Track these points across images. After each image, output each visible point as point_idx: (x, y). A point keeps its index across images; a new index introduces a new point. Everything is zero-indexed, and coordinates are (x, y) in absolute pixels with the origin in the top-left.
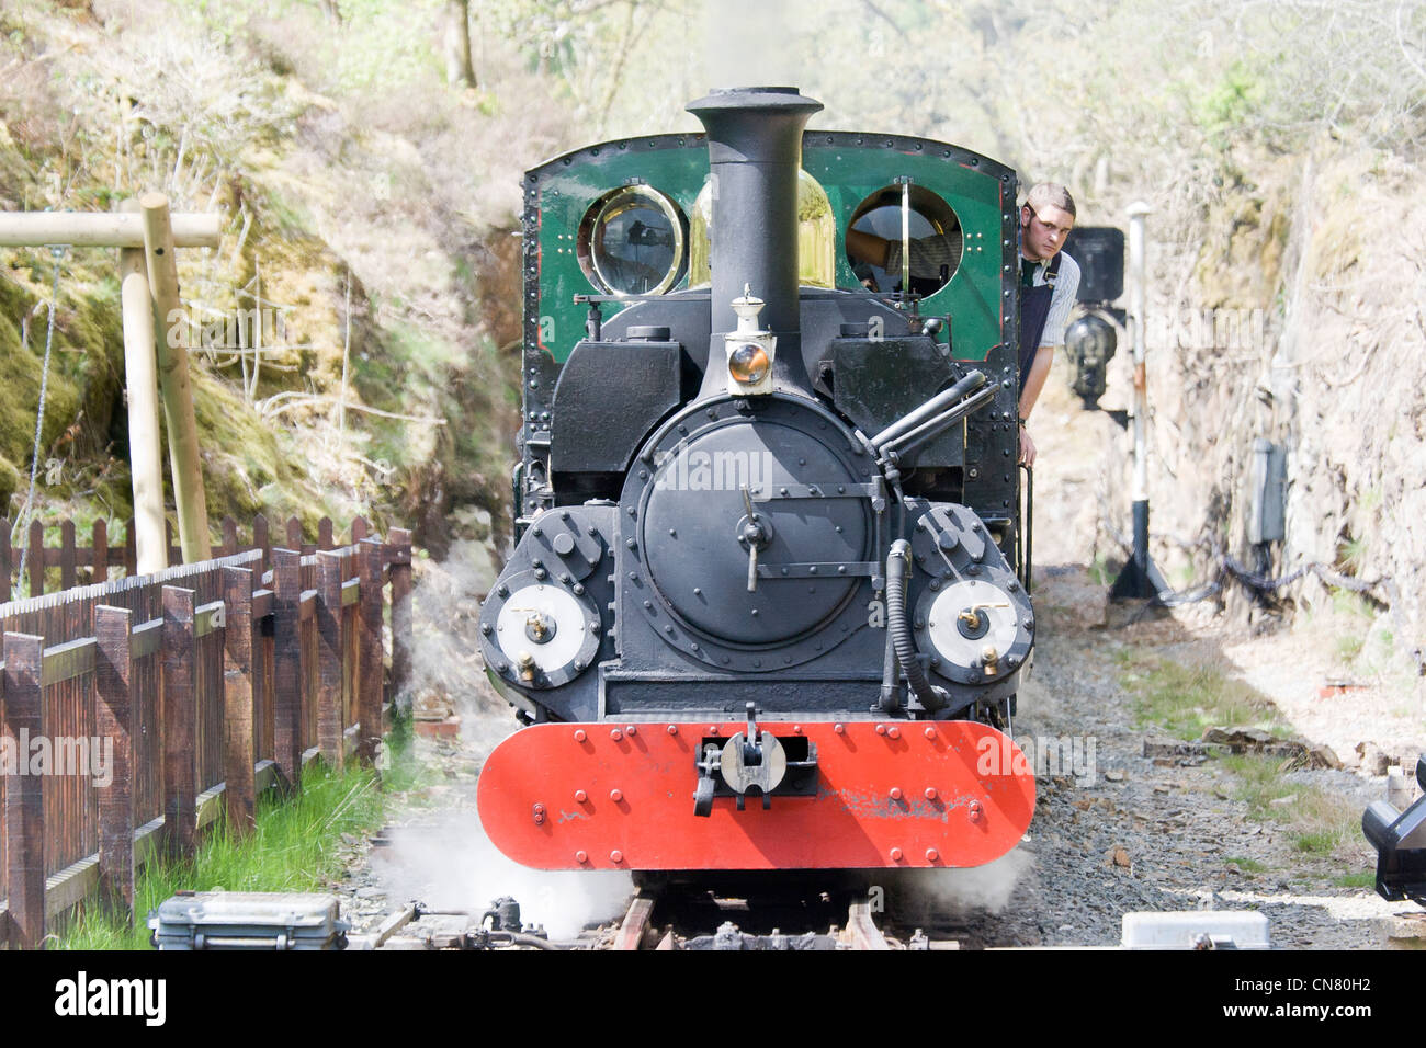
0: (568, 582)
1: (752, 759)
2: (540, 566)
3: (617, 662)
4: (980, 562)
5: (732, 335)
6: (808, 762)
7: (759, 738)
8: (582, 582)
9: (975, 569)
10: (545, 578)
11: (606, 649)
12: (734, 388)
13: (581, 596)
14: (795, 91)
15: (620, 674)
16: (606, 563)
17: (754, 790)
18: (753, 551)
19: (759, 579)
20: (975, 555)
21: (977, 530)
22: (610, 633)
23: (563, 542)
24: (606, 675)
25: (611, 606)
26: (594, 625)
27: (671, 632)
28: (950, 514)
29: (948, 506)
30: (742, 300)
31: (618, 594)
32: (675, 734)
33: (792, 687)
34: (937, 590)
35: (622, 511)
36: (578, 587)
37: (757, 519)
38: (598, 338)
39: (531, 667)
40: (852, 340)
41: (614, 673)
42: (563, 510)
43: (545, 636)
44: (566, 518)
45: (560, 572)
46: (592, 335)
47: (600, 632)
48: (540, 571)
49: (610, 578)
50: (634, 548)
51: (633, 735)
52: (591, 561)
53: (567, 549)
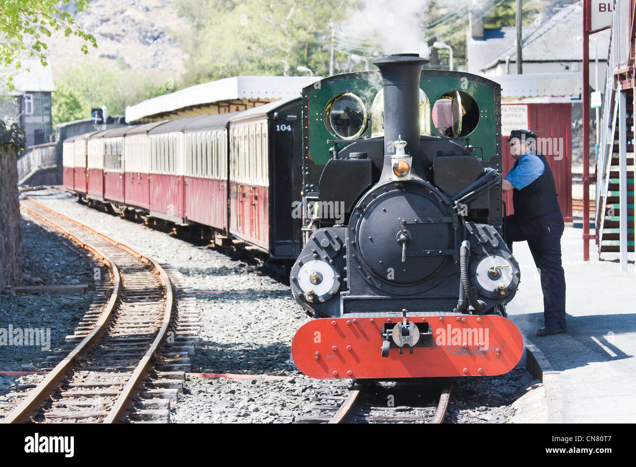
0: (327, 259)
1: (405, 333)
2: (315, 252)
3: (348, 292)
4: (497, 248)
5: (393, 156)
6: (428, 333)
7: (408, 323)
8: (332, 259)
9: (494, 252)
10: (318, 258)
11: (343, 286)
12: (395, 178)
13: (332, 265)
14: (417, 55)
15: (349, 297)
16: (343, 250)
17: (406, 346)
18: (404, 245)
19: (407, 257)
20: (495, 245)
21: (496, 235)
22: (345, 279)
23: (325, 242)
24: (344, 297)
25: (346, 268)
26: (338, 276)
27: (370, 279)
28: (484, 229)
29: (483, 225)
30: (398, 142)
31: (348, 263)
32: (373, 322)
33: (421, 301)
34: (480, 260)
35: (349, 229)
36: (331, 261)
37: (405, 232)
38: (337, 157)
39: (312, 294)
40: (442, 157)
41: (346, 296)
42: (324, 230)
43: (318, 281)
44: (326, 233)
45: (324, 255)
46: (335, 157)
47: (341, 280)
48: (315, 255)
49: (344, 257)
50: (354, 245)
51: (356, 323)
52: (336, 250)
53: (326, 245)
